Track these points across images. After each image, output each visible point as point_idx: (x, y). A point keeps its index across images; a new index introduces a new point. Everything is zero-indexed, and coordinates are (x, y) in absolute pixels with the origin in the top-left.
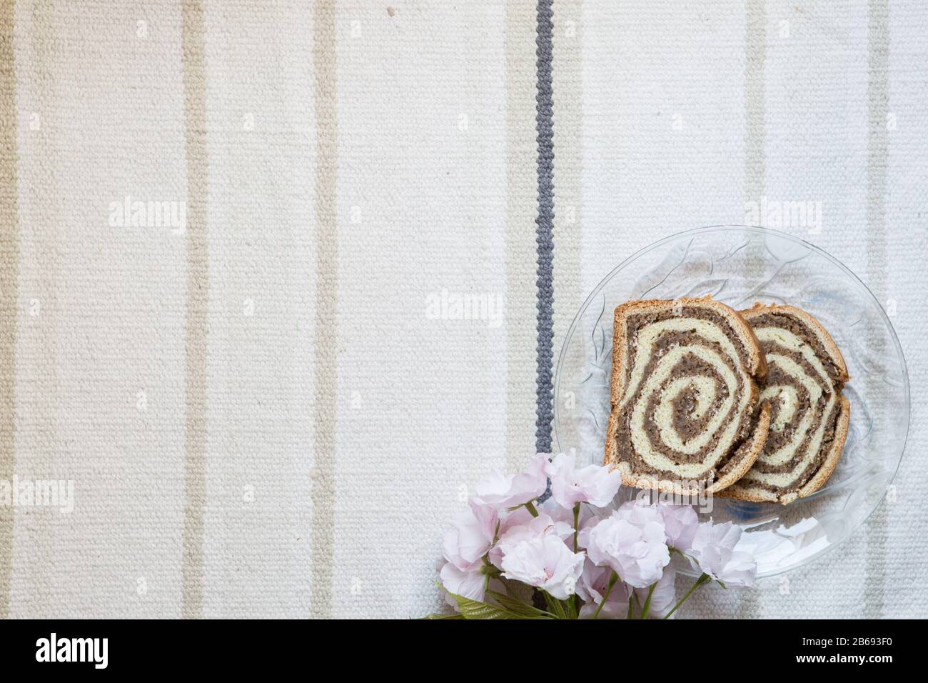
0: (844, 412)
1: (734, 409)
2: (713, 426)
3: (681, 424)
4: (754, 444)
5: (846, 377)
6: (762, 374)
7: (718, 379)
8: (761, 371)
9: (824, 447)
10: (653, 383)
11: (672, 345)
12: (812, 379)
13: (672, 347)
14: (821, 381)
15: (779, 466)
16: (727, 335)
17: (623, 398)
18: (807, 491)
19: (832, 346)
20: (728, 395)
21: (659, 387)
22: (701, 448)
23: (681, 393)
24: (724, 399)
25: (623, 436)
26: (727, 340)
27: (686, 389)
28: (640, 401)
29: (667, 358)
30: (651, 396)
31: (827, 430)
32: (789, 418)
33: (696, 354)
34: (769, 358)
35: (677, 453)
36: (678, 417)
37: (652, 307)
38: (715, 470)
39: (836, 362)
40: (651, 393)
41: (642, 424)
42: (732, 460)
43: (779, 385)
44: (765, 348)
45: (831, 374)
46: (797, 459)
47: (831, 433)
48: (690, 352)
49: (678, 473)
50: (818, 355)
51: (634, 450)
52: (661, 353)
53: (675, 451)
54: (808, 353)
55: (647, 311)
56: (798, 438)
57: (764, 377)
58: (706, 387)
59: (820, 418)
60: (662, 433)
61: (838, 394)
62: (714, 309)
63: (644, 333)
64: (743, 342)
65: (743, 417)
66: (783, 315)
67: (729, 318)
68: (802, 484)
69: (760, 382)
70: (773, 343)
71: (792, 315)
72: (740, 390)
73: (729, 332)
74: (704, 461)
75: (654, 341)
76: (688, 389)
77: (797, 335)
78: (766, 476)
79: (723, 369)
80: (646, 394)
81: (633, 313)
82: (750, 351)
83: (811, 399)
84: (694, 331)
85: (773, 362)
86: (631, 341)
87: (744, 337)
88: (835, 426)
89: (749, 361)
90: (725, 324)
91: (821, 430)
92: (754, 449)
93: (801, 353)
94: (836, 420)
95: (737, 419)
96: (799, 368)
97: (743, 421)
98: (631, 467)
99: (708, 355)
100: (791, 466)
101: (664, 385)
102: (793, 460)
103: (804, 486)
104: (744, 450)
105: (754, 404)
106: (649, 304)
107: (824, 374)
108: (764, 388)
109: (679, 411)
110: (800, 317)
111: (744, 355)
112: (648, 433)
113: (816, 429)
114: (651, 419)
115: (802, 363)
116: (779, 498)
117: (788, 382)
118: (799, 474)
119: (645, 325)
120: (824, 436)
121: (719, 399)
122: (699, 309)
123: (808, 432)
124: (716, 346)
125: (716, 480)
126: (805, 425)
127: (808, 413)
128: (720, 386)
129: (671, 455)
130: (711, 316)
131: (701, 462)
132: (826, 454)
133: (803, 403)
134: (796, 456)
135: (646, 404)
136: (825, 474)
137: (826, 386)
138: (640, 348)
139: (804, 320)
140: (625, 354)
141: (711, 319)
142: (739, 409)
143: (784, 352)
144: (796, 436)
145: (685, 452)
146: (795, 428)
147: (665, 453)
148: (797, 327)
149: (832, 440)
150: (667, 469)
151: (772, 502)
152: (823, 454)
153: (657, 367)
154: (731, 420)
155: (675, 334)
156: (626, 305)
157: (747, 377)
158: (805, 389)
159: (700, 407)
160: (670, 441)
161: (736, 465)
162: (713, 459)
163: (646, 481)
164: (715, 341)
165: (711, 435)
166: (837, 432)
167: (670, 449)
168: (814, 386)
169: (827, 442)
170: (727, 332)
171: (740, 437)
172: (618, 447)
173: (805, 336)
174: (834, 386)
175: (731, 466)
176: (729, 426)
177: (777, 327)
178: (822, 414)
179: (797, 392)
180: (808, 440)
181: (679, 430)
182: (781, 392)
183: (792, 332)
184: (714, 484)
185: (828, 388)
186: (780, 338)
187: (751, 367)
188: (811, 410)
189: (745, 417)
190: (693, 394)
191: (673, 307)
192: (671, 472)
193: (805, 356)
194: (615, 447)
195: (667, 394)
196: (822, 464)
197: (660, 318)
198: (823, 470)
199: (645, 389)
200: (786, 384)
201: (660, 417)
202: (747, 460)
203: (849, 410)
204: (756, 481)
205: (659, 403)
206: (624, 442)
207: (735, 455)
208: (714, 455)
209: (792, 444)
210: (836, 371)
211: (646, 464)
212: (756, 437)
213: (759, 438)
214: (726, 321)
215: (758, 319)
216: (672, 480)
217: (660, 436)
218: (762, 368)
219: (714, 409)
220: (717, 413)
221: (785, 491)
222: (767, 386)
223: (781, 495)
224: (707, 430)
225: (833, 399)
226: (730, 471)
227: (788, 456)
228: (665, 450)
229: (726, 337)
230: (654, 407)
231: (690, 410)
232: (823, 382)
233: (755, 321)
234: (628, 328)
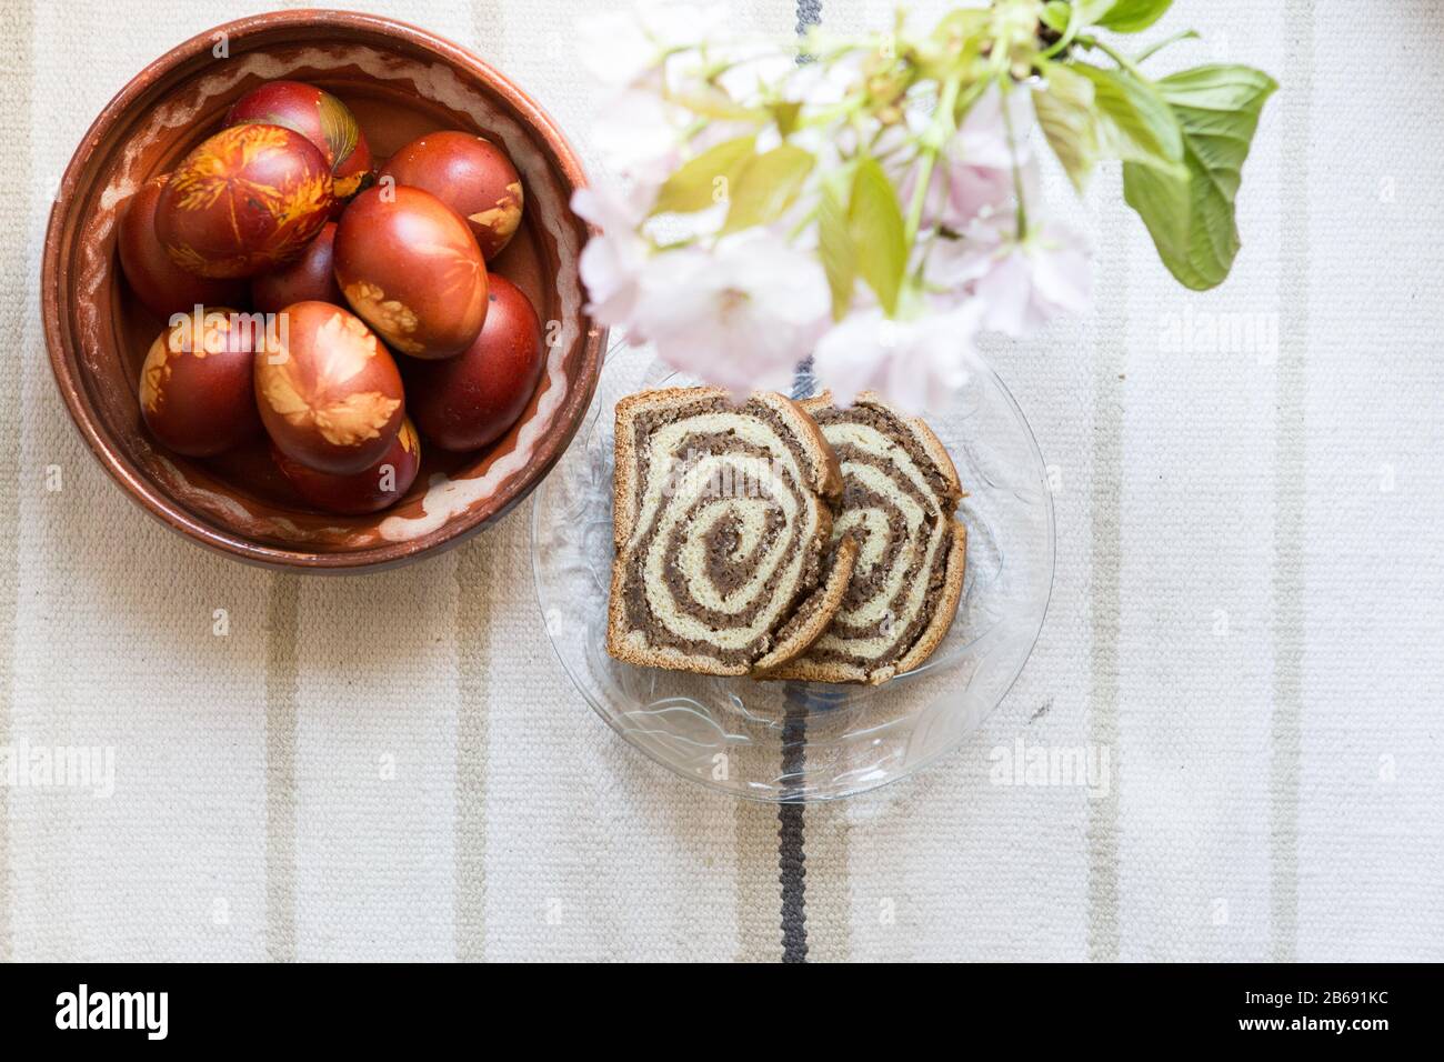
0: (957, 543)
1: (794, 545)
2: (764, 571)
3: (717, 570)
4: (826, 596)
5: (959, 491)
6: (834, 493)
7: (768, 501)
8: (833, 487)
9: (930, 597)
10: (675, 511)
12: (909, 498)
14: (921, 499)
15: (866, 628)
16: (780, 435)
17: (632, 536)
18: (906, 663)
19: (937, 446)
20: (784, 524)
21: (684, 517)
22: (749, 603)
23: (716, 525)
24: (778, 530)
25: (635, 592)
26: (780, 443)
27: (723, 518)
28: (657, 539)
30: (673, 531)
31: (934, 571)
32: (878, 557)
34: (845, 468)
35: (714, 614)
37: (669, 400)
38: (770, 636)
39: (942, 469)
40: (672, 526)
41: (661, 572)
42: (793, 619)
43: (861, 507)
44: (836, 455)
45: (937, 489)
46: (892, 616)
47: (940, 575)
49: (716, 643)
50: (916, 462)
51: (650, 613)
53: (710, 611)
54: (902, 459)
55: (662, 406)
56: (893, 585)
57: (837, 497)
58: (752, 513)
59: (923, 553)
60: (691, 585)
61: (948, 518)
62: (760, 399)
63: (659, 439)
64: (804, 446)
65: (807, 556)
66: (863, 405)
67: (781, 411)
68: (901, 652)
69: (833, 504)
70: (849, 446)
71: (875, 404)
72: (802, 516)
73: (783, 431)
74: (754, 623)
75: (674, 449)
76: (726, 518)
77: (883, 433)
78: (848, 643)
80: (666, 528)
81: (642, 410)
82: (814, 458)
83: (909, 527)
84: (731, 432)
85: (851, 474)
86: (642, 451)
87: (805, 437)
88: (945, 564)
89: (813, 472)
90: (776, 420)
91: (925, 573)
92: (826, 604)
93: (891, 460)
94: (947, 555)
95: (799, 559)
96: (890, 480)
97: (807, 561)
98: (647, 637)
100: (883, 626)
101: (691, 514)
102: (886, 617)
103: (904, 655)
104: (811, 605)
105: (823, 536)
106: (665, 395)
107: (925, 489)
108: (840, 514)
109: (714, 551)
110: (887, 407)
111: (806, 466)
112: (670, 586)
113: (919, 570)
114: (673, 564)
115: (894, 474)
116: (868, 675)
117: (874, 503)
118: (896, 638)
119: (660, 426)
120: (930, 580)
121: (772, 531)
123: (906, 575)
124: (765, 452)
125: (771, 649)
126: (901, 565)
127: (905, 548)
128: (773, 511)
129: (705, 616)
130: (755, 409)
131: (749, 626)
132: (934, 607)
133: (898, 533)
134: (891, 612)
135: (666, 543)
136: (935, 637)
137: (929, 506)
138: (654, 461)
139: (893, 411)
140: (633, 471)
141: (756, 414)
142: (801, 543)
143: (866, 459)
144: (890, 582)
145: (726, 612)
146: (888, 571)
147: (695, 614)
148: (883, 421)
149: (942, 586)
150: (700, 638)
151: (858, 682)
152: (929, 607)
154: (790, 560)
155: (704, 439)
156: (632, 398)
157: (812, 496)
158: (900, 513)
159: (744, 544)
160: (703, 596)
161: (800, 626)
162: (765, 619)
163: (669, 657)
164: (762, 445)
165: (762, 583)
166: (948, 574)
167: (704, 607)
168: (912, 507)
169: (935, 589)
170: (780, 431)
171: (805, 585)
172: (628, 610)
173: (895, 434)
174: (942, 507)
175: (792, 628)
176: (788, 569)
177: (854, 422)
178: (926, 548)
179: (888, 517)
180: (907, 588)
181: (715, 579)
182: (864, 517)
183: (877, 429)
184: (767, 657)
185: (933, 509)
186: (861, 439)
187: (816, 482)
188: (910, 542)
189: (811, 556)
190: (734, 525)
191: (699, 397)
192: (705, 641)
193: (897, 463)
194: (623, 609)
195: (696, 527)
196: (929, 621)
197: (682, 415)
198: (930, 631)
199: (664, 521)
200: (872, 506)
201: (688, 561)
202: (816, 620)
203: (964, 540)
204: (833, 652)
205: (685, 540)
206: (636, 601)
207: (797, 612)
208: (767, 613)
209: (885, 594)
210: (943, 484)
211: (669, 632)
212: (830, 586)
213: (835, 587)
214: (778, 415)
215: (826, 413)
216: (707, 654)
217: (688, 590)
218: (834, 484)
219: (765, 546)
220: (769, 551)
221: (876, 664)
222: (843, 510)
223: (871, 670)
224: (755, 577)
225: (941, 525)
226: (790, 636)
227: (880, 612)
228: (696, 610)
229: (778, 439)
230: (677, 548)
231: (730, 548)
232: (925, 500)
233: (822, 415)
234: (636, 432)
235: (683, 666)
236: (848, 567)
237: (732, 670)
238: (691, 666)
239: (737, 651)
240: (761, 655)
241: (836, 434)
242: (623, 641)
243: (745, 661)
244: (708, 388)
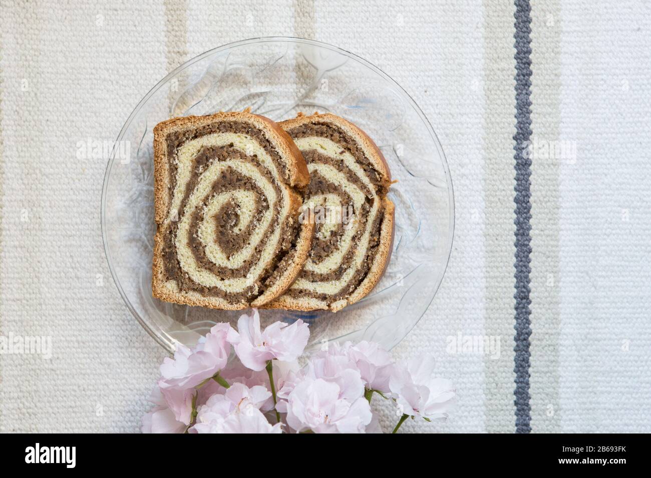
0: (387, 216)
1: (275, 221)
2: (255, 240)
3: (224, 239)
4: (296, 255)
5: (388, 181)
6: (302, 184)
7: (257, 192)
8: (302, 181)
9: (370, 253)
10: (195, 200)
11: (211, 160)
12: (355, 186)
13: (212, 163)
14: (363, 187)
15: (327, 274)
16: (265, 147)
17: (167, 216)
18: (355, 297)
19: (373, 151)
20: (268, 207)
21: (201, 203)
22: (245, 261)
23: (222, 208)
24: (264, 211)
25: (170, 255)
26: (264, 153)
27: (227, 204)
28: (184, 219)
29: (207, 173)
30: (194, 213)
31: (372, 235)
32: (334, 226)
33: (235, 168)
34: (311, 167)
35: (222, 269)
36: (221, 232)
37: (189, 124)
38: (259, 283)
39: (376, 167)
40: (193, 209)
41: (186, 241)
42: (275, 272)
43: (323, 193)
44: (304, 159)
45: (374, 180)
46: (345, 266)
47: (376, 238)
48: (229, 167)
49: (223, 289)
50: (359, 162)
51: (180, 268)
52: (201, 169)
53: (220, 267)
54: (349, 160)
55: (185, 128)
56: (345, 245)
58: (246, 200)
59: (365, 223)
61: (381, 199)
62: (249, 122)
63: (184, 150)
64: (280, 154)
65: (283, 229)
66: (323, 124)
67: (265, 130)
68: (351, 290)
69: (302, 192)
70: (314, 152)
71: (331, 124)
72: (280, 202)
73: (266, 144)
74: (248, 276)
75: (194, 157)
76: (229, 204)
77: (337, 142)
78: (315, 284)
79: (262, 182)
80: (189, 210)
81: (172, 131)
82: (287, 162)
83: (355, 206)
84: (231, 145)
85: (316, 171)
86: (172, 159)
88: (379, 230)
89: (287, 172)
90: (261, 137)
91: (366, 236)
92: (296, 259)
93: (342, 161)
94: (380, 224)
95: (278, 231)
96: (341, 175)
97: (284, 232)
98: (178, 285)
99: (246, 169)
100: (338, 273)
101: (205, 201)
102: (340, 267)
103: (353, 292)
104: (286, 261)
105: (294, 215)
106: (186, 121)
107: (366, 180)
108: (308, 198)
109: (221, 227)
110: (339, 125)
111: (281, 167)
112: (193, 250)
113: (362, 235)
114: (195, 236)
115: (344, 170)
116: (329, 306)
117: (331, 190)
118: (348, 280)
119: (184, 142)
120: (370, 241)
121: (259, 212)
122: (235, 123)
123: (353, 238)
124: (254, 159)
125: (261, 293)
126: (350, 232)
128: (260, 198)
129: (216, 270)
130: (247, 129)
131: (245, 276)
132: (372, 260)
134: (343, 263)
135: (190, 221)
136: (373, 279)
137: (368, 191)
138: (180, 165)
139: (343, 128)
140: (167, 173)
141: (247, 133)
142: (279, 220)
143: (326, 160)
144: (343, 243)
145: (230, 267)
146: (341, 236)
147: (210, 269)
148: (336, 135)
149: (378, 245)
150: (213, 285)
151: (322, 311)
152: (369, 259)
153: (198, 183)
154: (272, 232)
155: (213, 150)
156: (164, 123)
157: (286, 188)
158: (349, 197)
159: (242, 221)
160: (214, 257)
161: (280, 277)
162: (256, 272)
163: (193, 299)
164: (252, 154)
165: (253, 248)
166: (381, 237)
167: (215, 264)
168: (357, 193)
169: (373, 247)
170: (264, 144)
171: (282, 248)
172: (165, 266)
173: (344, 143)
174: (377, 192)
175: (275, 278)
176: (270, 238)
177: (317, 136)
178: (367, 220)
179: (340, 199)
180: (354, 247)
181: (222, 246)
182: (325, 199)
183: (332, 140)
184: (259, 298)
185: (371, 194)
186: (322, 147)
187: (289, 178)
188: (356, 216)
189: (286, 229)
190: (234, 208)
191: (209, 122)
192: (217, 287)
193: (347, 163)
194: (162, 266)
195: (209, 210)
196: (369, 269)
197: (198, 134)
198: (370, 276)
199: (188, 206)
200: (330, 192)
201: (204, 233)
202: (290, 270)
203: (392, 214)
204: (305, 290)
205: (202, 219)
206: (170, 260)
207: (278, 267)
208: (257, 268)
209: (339, 251)
210: (378, 176)
211: (192, 281)
212: (299, 248)
213: (302, 248)
214: (263, 133)
215: (298, 129)
216: (218, 296)
217: (204, 252)
218: (303, 178)
219: (255, 223)
220: (258, 226)
221: (334, 298)
222: (311, 195)
223: (331, 302)
224: (249, 244)
225: (377, 204)
226: (274, 284)
227: (336, 263)
228: (210, 267)
229: (262, 149)
230: (197, 224)
231: (232, 224)
232: (365, 188)
233: (296, 131)
234: (168, 146)
235: (202, 304)
238: (207, 304)
239: (238, 294)
240: (255, 297)
241: (304, 144)
242: (163, 287)
243: (243, 301)
244: (215, 116)
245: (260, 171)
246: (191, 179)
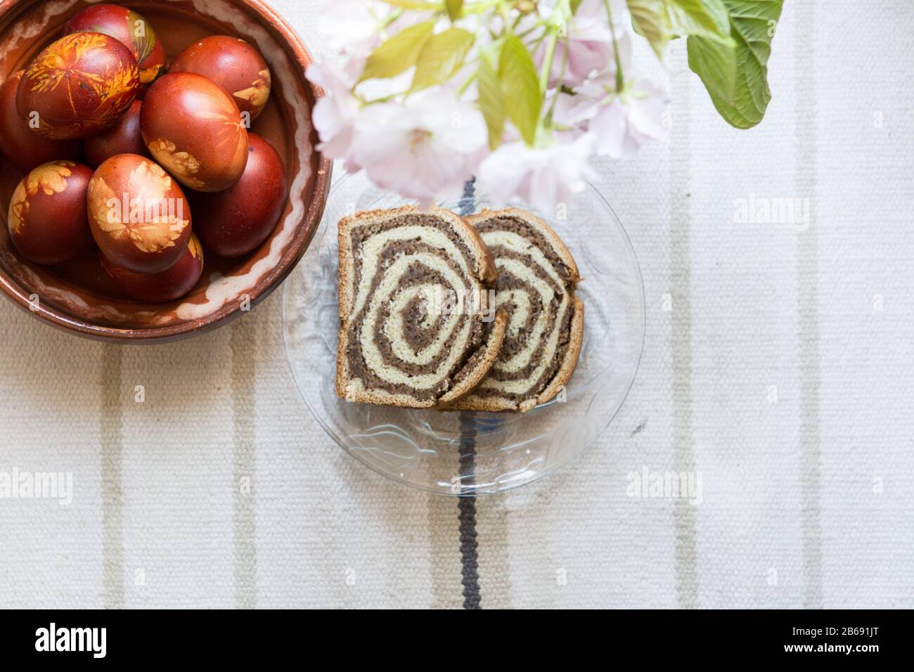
0: (578, 312)
1: (464, 316)
2: (444, 335)
3: (411, 334)
4: (487, 350)
5: (577, 276)
6: (491, 279)
7: (446, 285)
8: (490, 276)
9: (560, 350)
10: (381, 294)
11: (398, 254)
12: (543, 282)
13: (398, 257)
14: (552, 282)
15: (516, 373)
16: (452, 240)
17: (351, 312)
18: (544, 397)
19: (561, 245)
21: (387, 298)
22: (434, 357)
23: (410, 303)
25: (354, 352)
26: (453, 246)
27: (414, 299)
28: (369, 315)
29: (393, 268)
30: (380, 308)
31: (562, 332)
32: (522, 323)
33: (422, 262)
34: (498, 262)
35: (410, 365)
36: (408, 327)
37: (375, 218)
38: (449, 379)
39: (566, 262)
40: (379, 305)
41: (372, 337)
42: (465, 367)
43: (510, 289)
44: (492, 253)
45: (562, 275)
46: (534, 364)
47: (566, 335)
48: (417, 261)
49: (411, 385)
50: (547, 256)
51: (365, 366)
52: (387, 264)
53: (407, 363)
54: (537, 255)
55: (370, 222)
56: (533, 342)
57: (494, 281)
59: (554, 320)
60: (393, 345)
61: (571, 295)
62: (437, 215)
63: (369, 245)
64: (469, 247)
65: (473, 323)
66: (509, 218)
67: (453, 223)
68: (541, 389)
69: (490, 287)
70: (501, 247)
71: (518, 218)
73: (454, 237)
74: (438, 371)
75: (379, 252)
76: (416, 298)
77: (524, 237)
78: (503, 383)
79: (450, 276)
80: (375, 306)
81: (357, 225)
82: (476, 255)
83: (543, 302)
84: (419, 239)
85: (502, 266)
86: (357, 254)
87: (470, 241)
88: (569, 327)
89: (476, 265)
90: (449, 230)
91: (556, 333)
92: (488, 357)
93: (530, 256)
94: (570, 320)
95: (468, 325)
96: (529, 270)
97: (474, 326)
98: (364, 382)
99: (434, 262)
100: (527, 372)
101: (392, 297)
102: (529, 366)
103: (542, 391)
104: (477, 357)
106: (372, 215)
107: (554, 275)
108: (496, 294)
109: (409, 322)
110: (526, 220)
111: (471, 260)
112: (379, 347)
113: (551, 331)
114: (381, 332)
115: (532, 265)
116: (518, 405)
117: (519, 286)
118: (537, 379)
119: (369, 236)
120: (559, 338)
122: (423, 216)
123: (542, 335)
124: (442, 252)
125: (450, 389)
126: (539, 329)
127: (541, 317)
129: (404, 367)
130: (435, 222)
131: (434, 373)
132: (562, 357)
133: (536, 307)
134: (532, 361)
135: (375, 317)
136: (563, 377)
137: (557, 287)
138: (365, 260)
139: (530, 222)
140: (351, 268)
141: (435, 226)
143: (512, 255)
144: (531, 341)
145: (418, 363)
146: (530, 333)
147: (397, 366)
148: (523, 229)
149: (568, 342)
150: (400, 382)
151: (511, 411)
152: (559, 357)
153: (384, 278)
154: (462, 326)
155: (400, 244)
156: (349, 217)
157: (476, 282)
158: (537, 292)
159: (430, 316)
160: (402, 353)
161: (470, 372)
162: (445, 368)
163: (379, 396)
164: (441, 247)
165: (442, 343)
166: (572, 334)
167: (402, 361)
168: (545, 288)
169: (563, 345)
170: (452, 237)
171: (472, 344)
172: (350, 363)
173: (532, 238)
174: (566, 288)
175: (464, 373)
176: (461, 333)
177: (503, 230)
178: (556, 316)
179: (528, 296)
180: (543, 344)
181: (410, 341)
182: (512, 296)
183: (519, 234)
184: (447, 394)
185: (560, 289)
186: (508, 242)
187: (478, 272)
188: (545, 312)
189: (476, 323)
191: (396, 215)
192: (404, 384)
193: (534, 258)
194: (346, 364)
195: (396, 305)
196: (559, 367)
197: (384, 228)
198: (560, 374)
199: (373, 301)
200: (517, 288)
201: (391, 329)
202: (480, 368)
203: (582, 310)
204: (493, 390)
205: (388, 315)
206: (355, 358)
207: (468, 362)
208: (447, 363)
209: (528, 349)
210: (567, 271)
211: (379, 378)
212: (490, 343)
213: (493, 345)
214: (451, 226)
215: (484, 224)
216: (406, 393)
217: (391, 349)
218: (491, 273)
219: (444, 317)
220: (447, 321)
221: (523, 398)
223: (520, 402)
224: (438, 339)
225: (566, 300)
226: (463, 379)
227: (525, 362)
228: (396, 363)
229: (451, 243)
230: (383, 320)
231: (420, 319)
232: (554, 283)
233: (481, 226)
234: (353, 240)
235: (389, 402)
236: (502, 330)
237: (423, 404)
238: (395, 402)
239: (426, 390)
240: (444, 393)
241: (491, 238)
242: (347, 386)
243: (432, 397)
244: (402, 209)
245: (449, 264)
246: (377, 273)
